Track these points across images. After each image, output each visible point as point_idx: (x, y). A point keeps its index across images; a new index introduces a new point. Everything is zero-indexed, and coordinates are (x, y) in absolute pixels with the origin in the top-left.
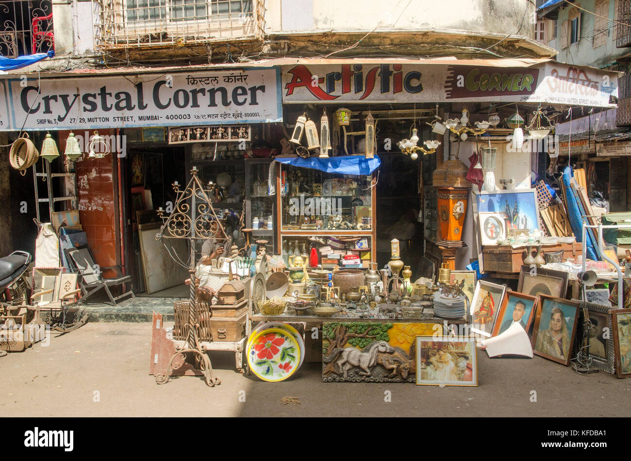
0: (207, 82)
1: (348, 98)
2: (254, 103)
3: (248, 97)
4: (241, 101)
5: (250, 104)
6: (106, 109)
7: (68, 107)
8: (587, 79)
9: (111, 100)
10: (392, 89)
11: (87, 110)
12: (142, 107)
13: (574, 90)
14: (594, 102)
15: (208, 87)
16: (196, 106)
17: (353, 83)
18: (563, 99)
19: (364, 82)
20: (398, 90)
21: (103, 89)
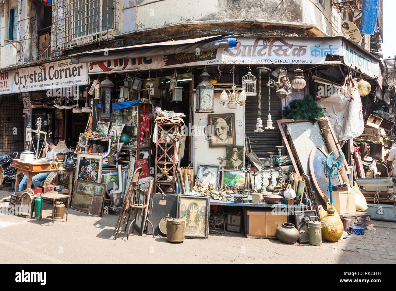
0: (64, 65)
1: (117, 69)
2: (79, 75)
3: (77, 72)
4: (75, 74)
5: (78, 76)
6: (36, 81)
7: (26, 81)
8: (287, 45)
9: (37, 77)
10: (137, 62)
11: (30, 82)
12: (45, 80)
13: (265, 53)
14: (300, 61)
15: (65, 68)
16: (61, 78)
17: (118, 61)
18: (250, 61)
19: (124, 60)
20: (140, 63)
21: (35, 72)
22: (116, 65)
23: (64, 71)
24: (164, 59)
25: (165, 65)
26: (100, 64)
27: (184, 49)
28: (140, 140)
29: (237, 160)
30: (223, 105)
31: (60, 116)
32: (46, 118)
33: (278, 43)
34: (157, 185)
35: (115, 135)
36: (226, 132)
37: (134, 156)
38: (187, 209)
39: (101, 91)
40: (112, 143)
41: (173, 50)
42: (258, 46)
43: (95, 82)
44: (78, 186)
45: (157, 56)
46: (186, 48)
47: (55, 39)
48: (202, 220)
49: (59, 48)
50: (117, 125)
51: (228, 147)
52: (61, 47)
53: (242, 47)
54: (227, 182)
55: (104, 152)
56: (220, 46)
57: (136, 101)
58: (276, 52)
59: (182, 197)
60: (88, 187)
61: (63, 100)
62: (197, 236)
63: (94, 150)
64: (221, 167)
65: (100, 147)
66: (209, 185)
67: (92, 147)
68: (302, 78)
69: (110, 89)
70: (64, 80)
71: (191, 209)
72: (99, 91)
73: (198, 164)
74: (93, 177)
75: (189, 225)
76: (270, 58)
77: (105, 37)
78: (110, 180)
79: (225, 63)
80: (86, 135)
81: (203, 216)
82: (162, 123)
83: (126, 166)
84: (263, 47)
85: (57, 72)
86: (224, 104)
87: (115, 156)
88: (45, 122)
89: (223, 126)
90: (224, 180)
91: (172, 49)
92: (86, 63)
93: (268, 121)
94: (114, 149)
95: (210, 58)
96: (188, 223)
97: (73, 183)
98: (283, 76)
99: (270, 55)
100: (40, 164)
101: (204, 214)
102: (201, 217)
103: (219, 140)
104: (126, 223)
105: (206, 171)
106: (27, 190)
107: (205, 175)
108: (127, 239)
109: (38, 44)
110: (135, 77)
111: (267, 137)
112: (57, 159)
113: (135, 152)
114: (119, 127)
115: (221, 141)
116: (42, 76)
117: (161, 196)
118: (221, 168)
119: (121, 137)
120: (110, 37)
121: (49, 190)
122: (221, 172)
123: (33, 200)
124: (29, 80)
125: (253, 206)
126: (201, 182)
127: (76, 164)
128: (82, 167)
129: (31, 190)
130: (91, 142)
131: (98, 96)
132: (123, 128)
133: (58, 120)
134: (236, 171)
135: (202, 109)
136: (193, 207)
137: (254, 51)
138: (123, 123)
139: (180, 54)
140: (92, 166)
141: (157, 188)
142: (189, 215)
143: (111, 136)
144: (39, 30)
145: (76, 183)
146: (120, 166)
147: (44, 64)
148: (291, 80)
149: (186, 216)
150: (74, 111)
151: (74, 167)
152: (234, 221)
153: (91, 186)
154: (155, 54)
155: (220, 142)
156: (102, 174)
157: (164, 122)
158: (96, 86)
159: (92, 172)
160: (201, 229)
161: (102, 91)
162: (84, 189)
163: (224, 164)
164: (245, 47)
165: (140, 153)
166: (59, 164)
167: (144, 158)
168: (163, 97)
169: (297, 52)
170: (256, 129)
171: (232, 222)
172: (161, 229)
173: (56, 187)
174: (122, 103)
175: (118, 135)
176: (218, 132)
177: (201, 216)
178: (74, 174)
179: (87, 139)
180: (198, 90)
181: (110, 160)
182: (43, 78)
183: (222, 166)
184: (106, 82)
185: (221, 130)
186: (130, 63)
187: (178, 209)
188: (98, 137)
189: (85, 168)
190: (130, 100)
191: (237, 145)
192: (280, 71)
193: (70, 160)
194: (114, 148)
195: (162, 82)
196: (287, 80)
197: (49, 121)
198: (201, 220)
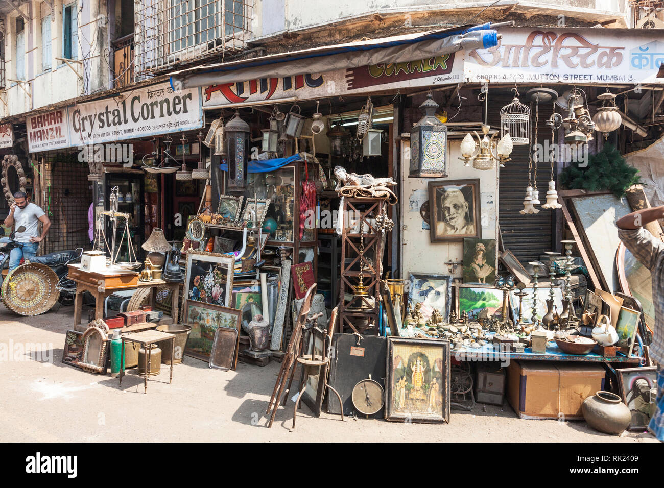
0: (158, 94)
1: (255, 99)
2: (186, 111)
3: (182, 105)
4: (178, 110)
5: (183, 113)
6: (109, 125)
7: (92, 125)
8: (587, 45)
9: (111, 117)
10: (294, 84)
11: (100, 127)
12: (126, 122)
13: (546, 62)
14: (610, 77)
15: (159, 99)
16: (153, 117)
17: (258, 83)
18: (517, 76)
19: (268, 80)
20: (299, 85)
21: (107, 108)
22: (253, 90)
23: (159, 105)
24: (347, 76)
25: (349, 89)
26: (224, 88)
27: (388, 55)
28: (300, 229)
29: (483, 265)
30: (466, 163)
31: (152, 186)
32: (130, 190)
33: (571, 42)
34: (344, 316)
35: (254, 220)
36: (463, 214)
37: (288, 258)
38: (406, 366)
39: (227, 140)
40: (248, 233)
41: (367, 58)
42: (533, 47)
43: (215, 123)
44: (190, 313)
45: (334, 70)
46: (393, 52)
47: (141, 52)
48: (436, 386)
49: (148, 68)
50: (258, 202)
51: (466, 241)
52: (151, 65)
53: (502, 50)
54: (467, 307)
55: (234, 250)
56: (461, 47)
57: (290, 157)
58: (566, 59)
59: (395, 343)
60: (208, 315)
61: (158, 157)
62: (428, 418)
63: (216, 247)
64: (454, 279)
65: (228, 242)
66: (433, 313)
67: (213, 242)
68: (614, 110)
69: (244, 135)
70: (158, 121)
71: (413, 365)
72: (224, 140)
73: (409, 273)
74: (215, 296)
75: (411, 396)
76: (554, 72)
77: (230, 45)
78: (247, 300)
79: (470, 81)
80: (201, 219)
81: (437, 379)
82: (353, 197)
83: (276, 276)
84: (542, 49)
85: (145, 106)
86: (466, 160)
87: (254, 257)
88: (128, 196)
89: (457, 203)
90: (461, 304)
91: (365, 56)
92: (197, 88)
93: (548, 193)
94: (252, 245)
95: (439, 71)
96: (410, 392)
97: (180, 306)
98: (579, 106)
99: (555, 65)
100: (119, 274)
101: (440, 375)
102: (435, 380)
103: (449, 229)
104: (287, 391)
105: (425, 287)
106: (95, 322)
107: (424, 294)
108: (293, 427)
109: (112, 65)
110: (290, 113)
111: (530, 223)
112: (151, 263)
113: (290, 251)
114: (260, 205)
115: (453, 231)
116: (119, 116)
117: (354, 338)
118: (454, 281)
119: (264, 223)
120: (238, 44)
121: (135, 320)
122: (454, 288)
123: (107, 341)
124: (97, 123)
125: (535, 358)
126: (417, 307)
127: (183, 271)
128: (196, 278)
129: (103, 322)
130: (210, 233)
131: (221, 149)
132: (267, 207)
133: (150, 194)
134: (482, 286)
135: (424, 171)
136: (418, 361)
137: (526, 57)
138: (266, 198)
139: (379, 65)
140: (214, 277)
141: (345, 323)
142: (411, 378)
143: (246, 222)
144: (113, 42)
145: (186, 307)
146: (264, 276)
147: (123, 94)
148: (593, 113)
149: (405, 378)
150: (179, 177)
151: (181, 277)
152: (491, 384)
153: (213, 313)
154: (331, 67)
155: (451, 232)
156: (234, 292)
157: (358, 195)
158: (217, 130)
159: (213, 288)
160: (434, 404)
161: (229, 139)
162: (200, 319)
163: (458, 272)
164: (509, 48)
165: (300, 252)
166: (153, 272)
167: (306, 261)
168: (336, 151)
169: (605, 59)
170: (523, 208)
171: (487, 385)
172: (356, 403)
173: (148, 316)
174: (265, 162)
175: (258, 220)
176: (447, 215)
177: (433, 378)
178: (182, 289)
179: (203, 227)
180: (417, 135)
181: (245, 264)
182: (122, 118)
183: (455, 276)
184: (236, 123)
185: (453, 210)
186: (280, 85)
187: (388, 365)
188: (223, 223)
189: (201, 280)
190: (280, 156)
191: (484, 237)
192: (574, 96)
193: (174, 264)
194: (253, 243)
195: (333, 126)
196: (586, 114)
197: (135, 196)
198: (434, 386)
